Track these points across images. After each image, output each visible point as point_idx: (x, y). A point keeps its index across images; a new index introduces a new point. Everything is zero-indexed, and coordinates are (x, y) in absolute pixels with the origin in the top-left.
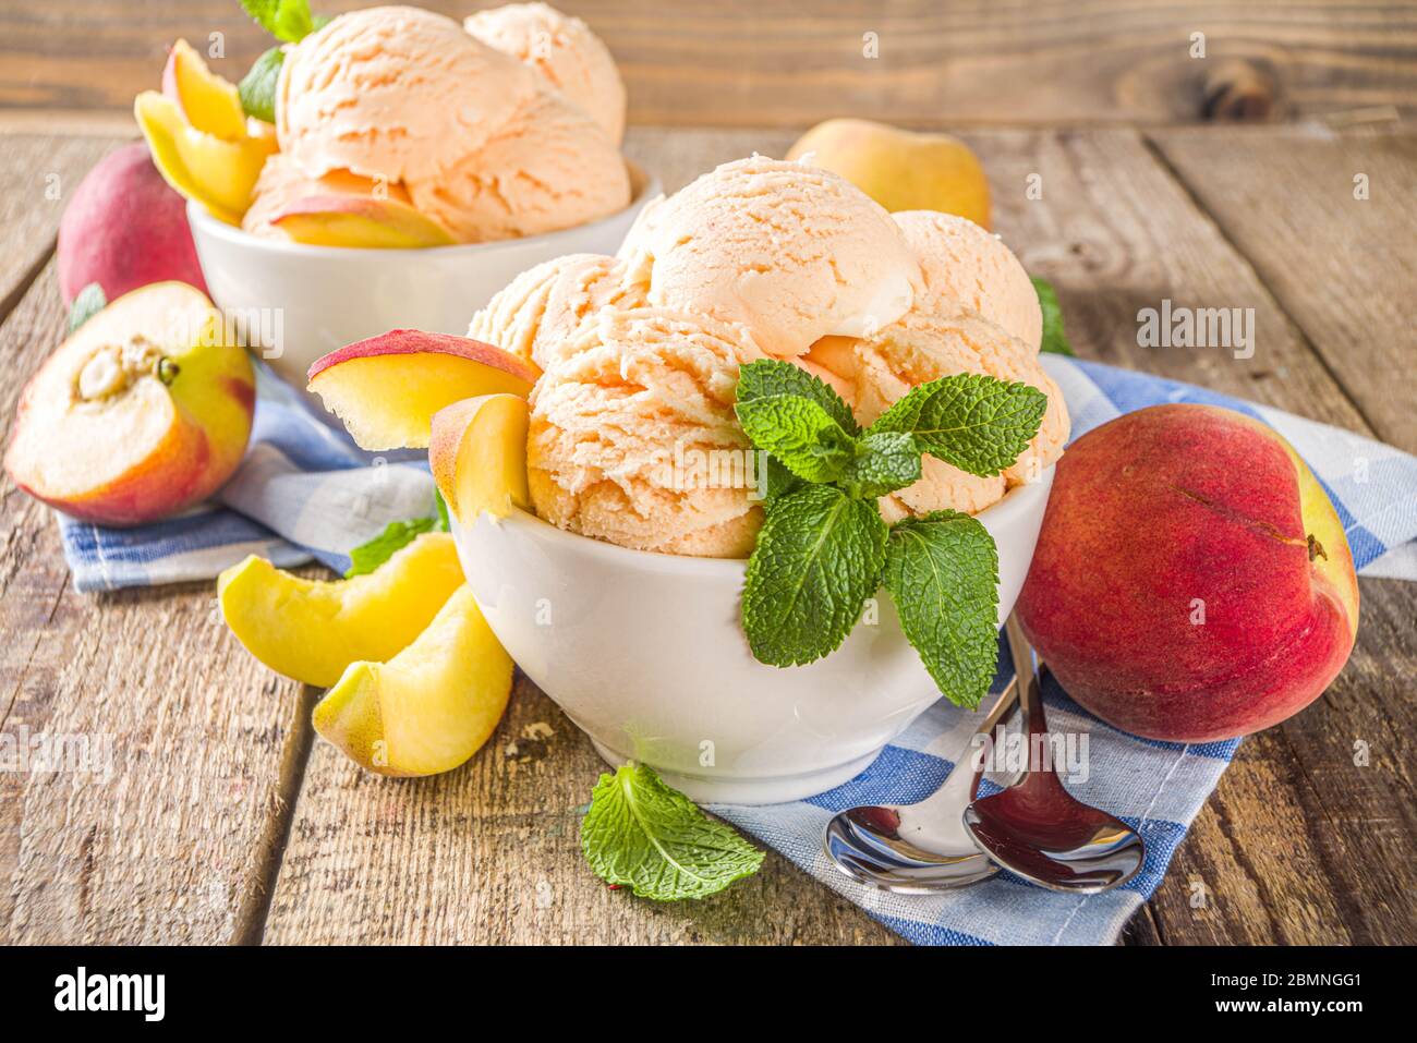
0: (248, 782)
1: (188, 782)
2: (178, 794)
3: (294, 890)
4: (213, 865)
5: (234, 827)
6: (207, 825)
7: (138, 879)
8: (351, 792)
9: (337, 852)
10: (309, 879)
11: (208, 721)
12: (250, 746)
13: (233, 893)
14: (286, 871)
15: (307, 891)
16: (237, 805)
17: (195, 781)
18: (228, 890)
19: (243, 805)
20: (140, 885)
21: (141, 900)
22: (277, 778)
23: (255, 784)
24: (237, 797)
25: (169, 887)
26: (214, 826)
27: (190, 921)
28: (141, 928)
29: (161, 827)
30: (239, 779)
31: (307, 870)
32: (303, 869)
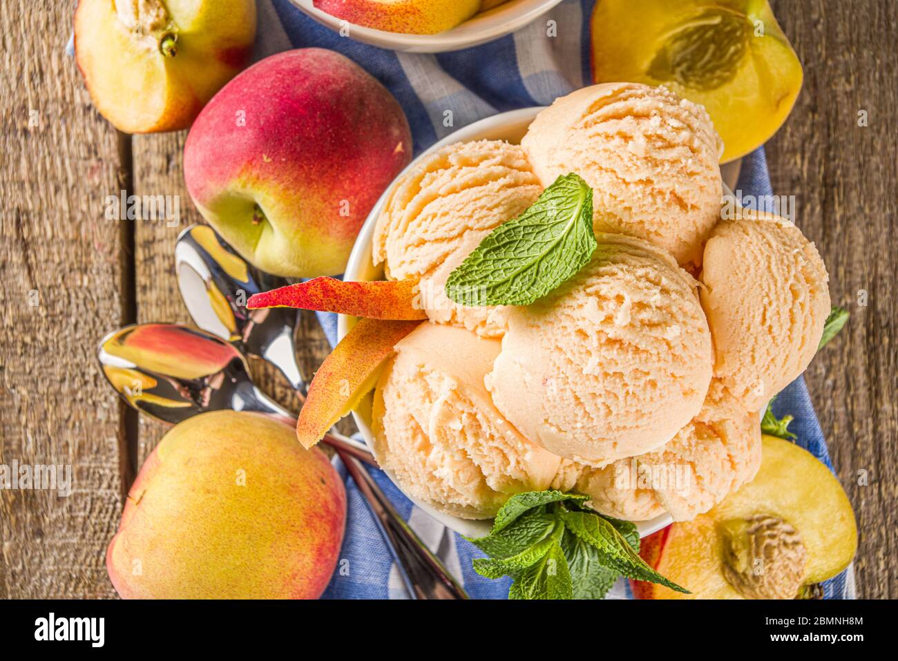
0: (100, 164)
1: (63, 163)
2: (59, 173)
3: (147, 272)
4: (96, 246)
5: (101, 210)
6: (84, 207)
7: (57, 259)
8: (166, 178)
9: (166, 237)
10: (154, 263)
11: (60, 95)
12: (93, 124)
13: (113, 273)
14: (140, 254)
15: (156, 273)
16: (98, 188)
17: (67, 162)
18: (110, 271)
19: (102, 188)
20: (59, 264)
21: (63, 278)
22: (117, 162)
23: (105, 166)
24: (96, 180)
25: (76, 266)
26: (89, 208)
27: (95, 298)
28: (70, 303)
29: (57, 208)
30: (93, 162)
31: (152, 253)
32: (149, 252)
